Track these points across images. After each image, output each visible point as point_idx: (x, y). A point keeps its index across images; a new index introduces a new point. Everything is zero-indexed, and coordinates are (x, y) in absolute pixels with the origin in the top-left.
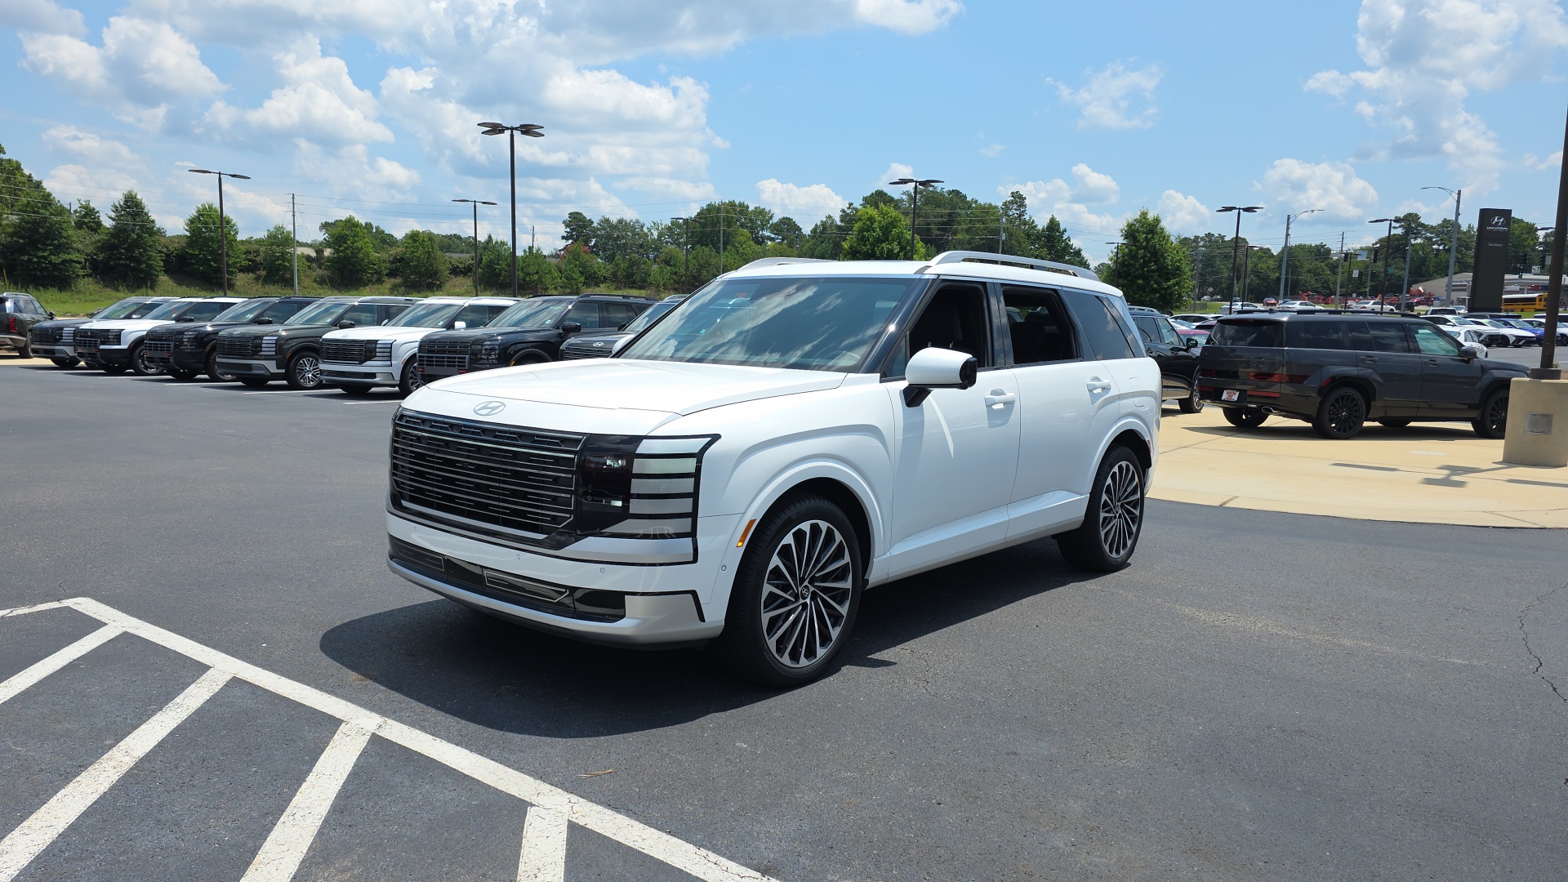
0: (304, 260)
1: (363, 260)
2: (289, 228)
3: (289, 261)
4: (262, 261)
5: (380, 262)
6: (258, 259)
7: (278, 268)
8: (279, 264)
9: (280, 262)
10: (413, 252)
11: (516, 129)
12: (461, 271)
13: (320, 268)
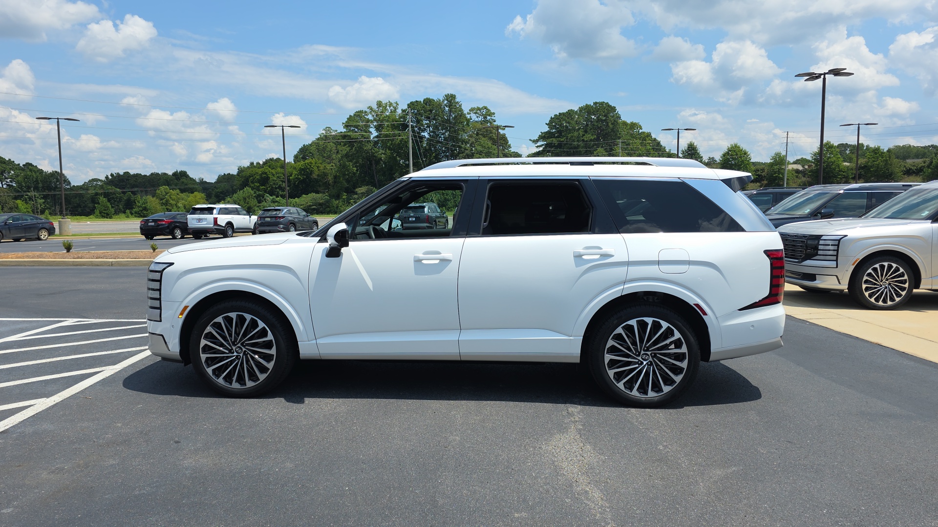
0: (794, 172)
1: (834, 169)
2: (784, 153)
3: (783, 174)
4: (766, 175)
5: (848, 170)
6: (763, 174)
7: (776, 178)
8: (777, 176)
9: (776, 175)
10: (874, 161)
11: (827, 73)
12: (914, 172)
13: (804, 176)
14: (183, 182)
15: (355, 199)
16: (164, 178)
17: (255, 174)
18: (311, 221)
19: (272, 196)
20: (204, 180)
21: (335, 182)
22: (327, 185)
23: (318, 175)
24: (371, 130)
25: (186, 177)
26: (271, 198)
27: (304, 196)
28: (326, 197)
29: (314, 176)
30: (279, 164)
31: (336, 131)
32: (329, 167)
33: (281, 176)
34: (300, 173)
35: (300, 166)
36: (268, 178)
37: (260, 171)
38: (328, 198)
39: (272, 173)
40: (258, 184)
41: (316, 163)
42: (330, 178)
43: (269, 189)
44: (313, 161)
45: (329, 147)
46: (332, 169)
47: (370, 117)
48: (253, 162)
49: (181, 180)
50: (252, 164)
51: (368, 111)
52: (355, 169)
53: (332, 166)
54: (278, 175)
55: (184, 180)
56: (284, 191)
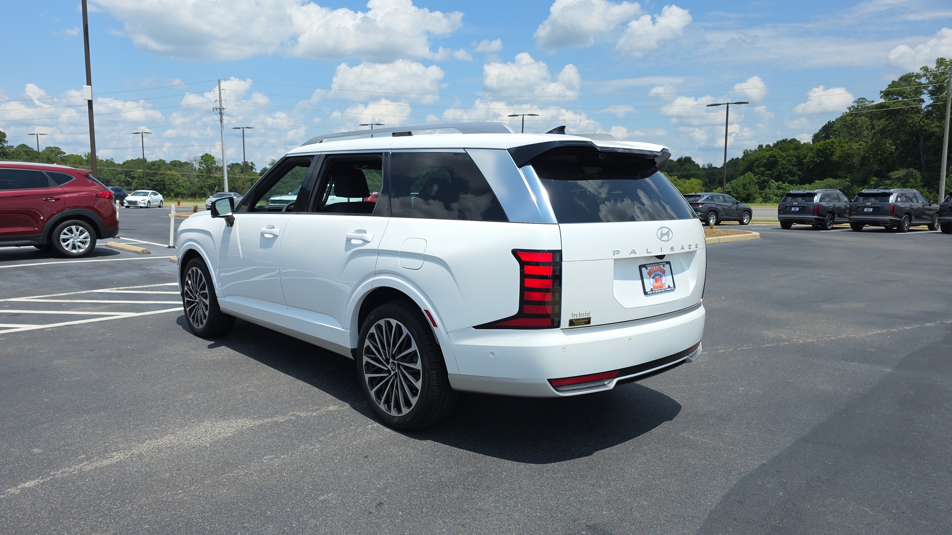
14: (685, 169)
15: (887, 185)
16: (668, 165)
17: (761, 158)
18: (741, 209)
19: (777, 182)
20: (713, 166)
21: (862, 165)
22: (850, 169)
23: (840, 157)
24: (923, 97)
25: (690, 163)
26: (776, 184)
27: (817, 181)
28: (847, 183)
29: (835, 158)
30: (792, 146)
31: (873, 102)
32: (855, 146)
33: (792, 159)
34: (818, 155)
35: (818, 147)
36: (776, 162)
37: (767, 154)
38: (850, 184)
39: (782, 156)
40: (764, 169)
41: (839, 143)
42: (856, 160)
43: (776, 174)
44: (836, 141)
45: (860, 122)
46: (859, 148)
47: (924, 80)
48: (762, 145)
49: (685, 166)
50: (760, 146)
51: (922, 72)
52: (894, 147)
53: (861, 145)
54: (788, 158)
55: (687, 166)
56: (794, 176)
